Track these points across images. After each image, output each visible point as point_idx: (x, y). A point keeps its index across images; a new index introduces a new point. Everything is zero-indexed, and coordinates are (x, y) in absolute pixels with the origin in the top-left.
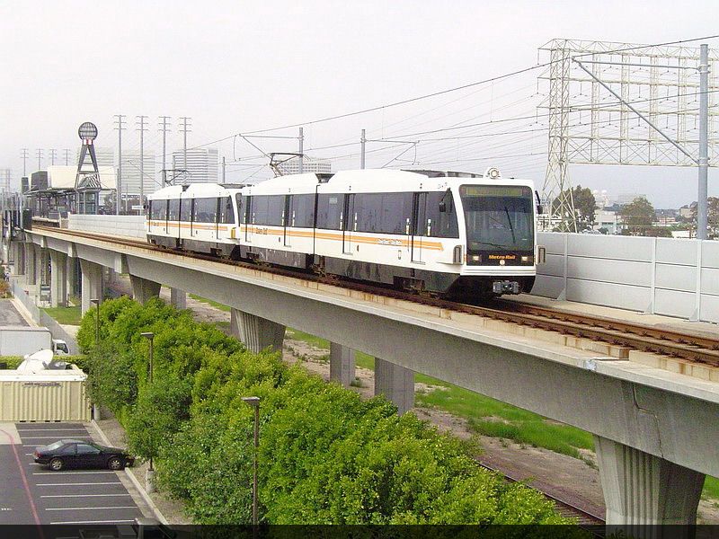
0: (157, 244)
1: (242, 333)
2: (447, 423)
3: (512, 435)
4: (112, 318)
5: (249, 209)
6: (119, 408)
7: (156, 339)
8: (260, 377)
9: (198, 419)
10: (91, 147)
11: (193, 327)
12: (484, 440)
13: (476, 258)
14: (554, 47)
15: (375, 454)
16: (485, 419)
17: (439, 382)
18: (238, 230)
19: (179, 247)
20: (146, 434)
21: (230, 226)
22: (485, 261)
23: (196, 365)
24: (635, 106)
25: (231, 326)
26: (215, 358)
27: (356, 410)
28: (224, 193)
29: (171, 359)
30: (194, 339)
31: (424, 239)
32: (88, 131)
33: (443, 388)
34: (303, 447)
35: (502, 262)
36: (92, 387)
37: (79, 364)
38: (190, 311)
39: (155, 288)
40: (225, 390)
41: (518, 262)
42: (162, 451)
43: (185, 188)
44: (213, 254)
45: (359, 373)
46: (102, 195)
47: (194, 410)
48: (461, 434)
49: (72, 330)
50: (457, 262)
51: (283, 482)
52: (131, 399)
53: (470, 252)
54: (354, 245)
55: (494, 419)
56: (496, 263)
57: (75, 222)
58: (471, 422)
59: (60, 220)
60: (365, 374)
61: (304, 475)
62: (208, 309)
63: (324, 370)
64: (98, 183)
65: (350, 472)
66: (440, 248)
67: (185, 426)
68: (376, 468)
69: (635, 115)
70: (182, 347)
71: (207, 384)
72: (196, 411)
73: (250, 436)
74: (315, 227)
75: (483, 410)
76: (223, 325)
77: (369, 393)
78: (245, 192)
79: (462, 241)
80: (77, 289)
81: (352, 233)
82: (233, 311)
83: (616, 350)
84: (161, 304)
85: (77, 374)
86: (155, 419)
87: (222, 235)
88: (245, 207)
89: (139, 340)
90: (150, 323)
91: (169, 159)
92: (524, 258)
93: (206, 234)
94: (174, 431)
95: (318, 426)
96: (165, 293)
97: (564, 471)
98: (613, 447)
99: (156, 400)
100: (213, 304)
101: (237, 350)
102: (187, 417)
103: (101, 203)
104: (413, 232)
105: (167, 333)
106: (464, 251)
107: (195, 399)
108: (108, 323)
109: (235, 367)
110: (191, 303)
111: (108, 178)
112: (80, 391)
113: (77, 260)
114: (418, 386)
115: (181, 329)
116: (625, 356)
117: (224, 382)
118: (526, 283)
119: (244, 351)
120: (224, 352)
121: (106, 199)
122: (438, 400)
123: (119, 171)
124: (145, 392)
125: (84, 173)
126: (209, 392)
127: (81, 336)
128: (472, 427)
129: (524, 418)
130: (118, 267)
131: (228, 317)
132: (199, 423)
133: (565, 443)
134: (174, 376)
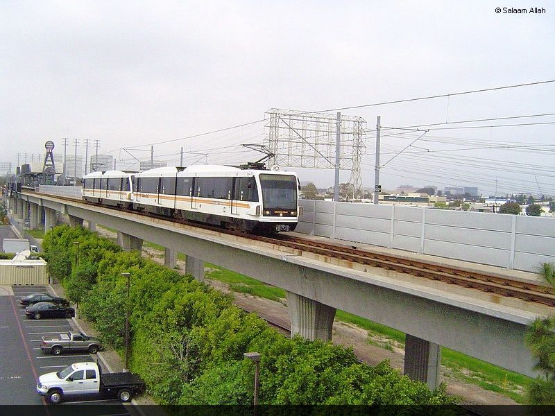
0: (87, 201)
1: (122, 243)
2: (219, 286)
3: (250, 292)
4: (60, 235)
5: (139, 184)
6: (62, 278)
7: (80, 245)
8: (131, 264)
9: (100, 284)
10: (51, 153)
11: (98, 239)
12: (236, 293)
13: (268, 212)
14: (272, 112)
15: (185, 300)
16: (237, 284)
17: (216, 267)
18: (132, 195)
19: (100, 203)
20: (75, 291)
21: (128, 193)
22: (273, 214)
23: (99, 258)
24: (308, 140)
25: (117, 240)
26: (109, 254)
27: (175, 279)
28: (125, 175)
29: (87, 255)
30: (98, 245)
31: (239, 202)
32: (50, 145)
33: (218, 270)
34: (150, 296)
35: (281, 215)
36: (50, 268)
37: (43, 257)
38: (96, 233)
39: (81, 221)
40: (114, 270)
41: (289, 215)
42: (83, 299)
43: (103, 173)
44: (118, 206)
45: (178, 263)
46: (56, 176)
47: (98, 279)
48: (227, 291)
49: (40, 241)
50: (258, 214)
51: (139, 313)
52: (68, 274)
53: (265, 209)
54: (198, 204)
55: (242, 284)
56: (278, 215)
57: (43, 189)
58: (231, 286)
59: (35, 188)
60: (181, 263)
61: (150, 310)
62: (107, 232)
63: (162, 261)
64: (54, 171)
65: (172, 308)
66: (248, 206)
67: (94, 287)
68: (185, 306)
69: (307, 144)
70: (93, 249)
71: (105, 266)
72: (100, 280)
73: (124, 292)
74: (175, 194)
75: (236, 280)
76: (114, 239)
77: (183, 272)
78: (137, 176)
79: (260, 203)
80: (43, 221)
81: (197, 198)
82: (119, 233)
83: (296, 251)
84: (83, 229)
85: (42, 262)
86: (79, 284)
87: (124, 197)
88: (136, 183)
89: (72, 246)
90: (77, 237)
91: (89, 159)
92: (292, 213)
93: (115, 196)
94: (89, 289)
95: (157, 287)
96: (85, 224)
97: (273, 309)
98: (294, 297)
99: (80, 274)
100: (109, 229)
101: (119, 250)
102: (95, 283)
103: (55, 180)
104: (232, 198)
105: (86, 243)
106: (262, 209)
107: (99, 274)
108: (58, 238)
109: (118, 259)
110: (98, 228)
111: (59, 168)
112: (43, 270)
113: (43, 207)
114: (206, 269)
115: (92, 240)
116: (301, 255)
117: (113, 266)
118: (292, 226)
119: (122, 251)
120: (112, 251)
121: (58, 178)
122: (216, 275)
123: (64, 165)
124: (75, 271)
125: (48, 165)
126: (106, 271)
127: (44, 244)
128: (231, 288)
129: (256, 284)
130: (63, 210)
131: (116, 236)
132: (101, 285)
133: (275, 296)
134: (89, 263)
